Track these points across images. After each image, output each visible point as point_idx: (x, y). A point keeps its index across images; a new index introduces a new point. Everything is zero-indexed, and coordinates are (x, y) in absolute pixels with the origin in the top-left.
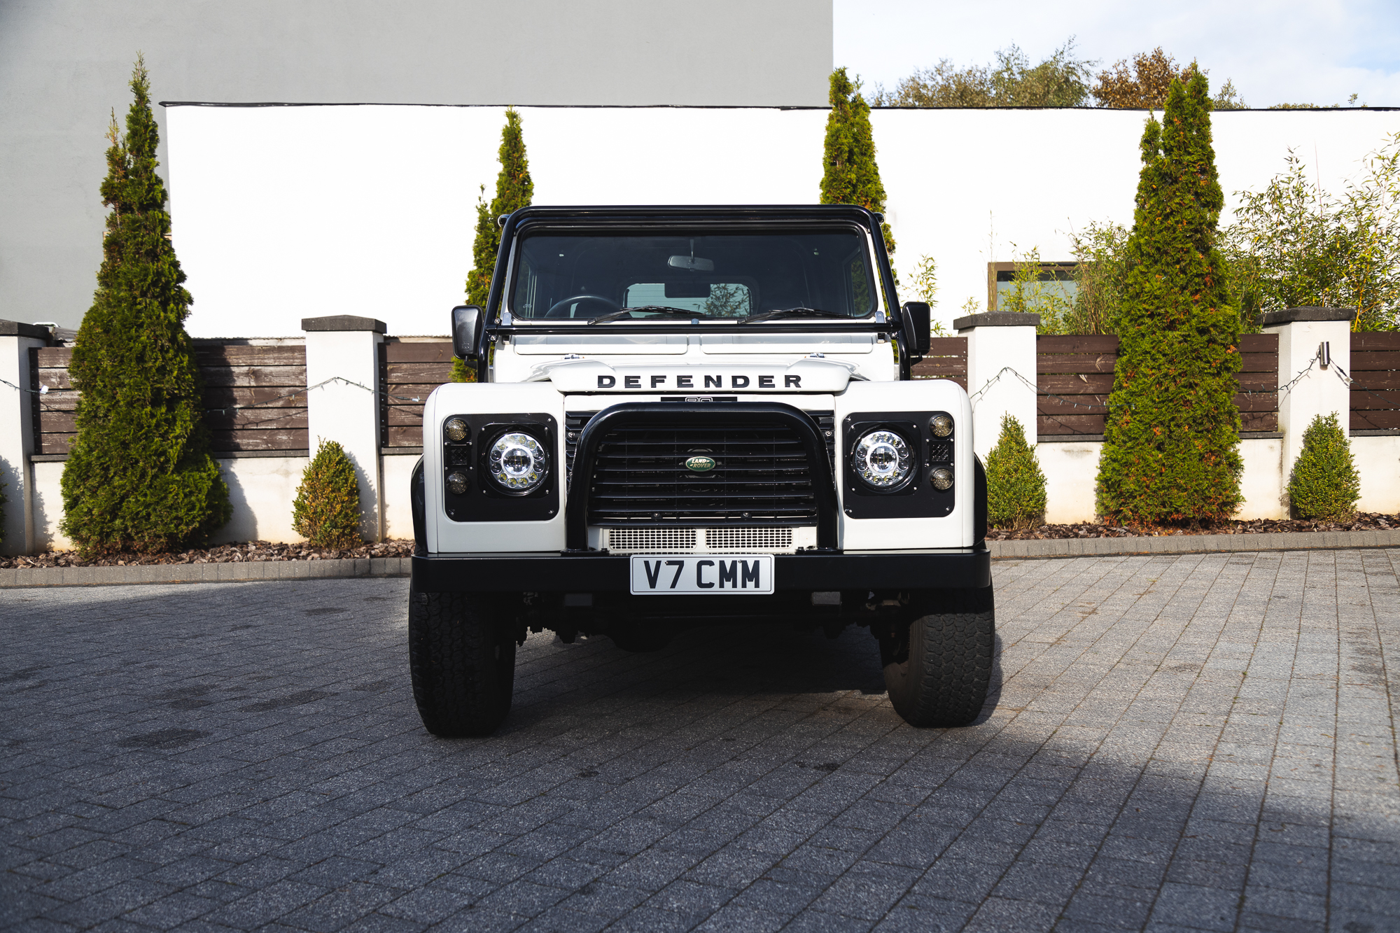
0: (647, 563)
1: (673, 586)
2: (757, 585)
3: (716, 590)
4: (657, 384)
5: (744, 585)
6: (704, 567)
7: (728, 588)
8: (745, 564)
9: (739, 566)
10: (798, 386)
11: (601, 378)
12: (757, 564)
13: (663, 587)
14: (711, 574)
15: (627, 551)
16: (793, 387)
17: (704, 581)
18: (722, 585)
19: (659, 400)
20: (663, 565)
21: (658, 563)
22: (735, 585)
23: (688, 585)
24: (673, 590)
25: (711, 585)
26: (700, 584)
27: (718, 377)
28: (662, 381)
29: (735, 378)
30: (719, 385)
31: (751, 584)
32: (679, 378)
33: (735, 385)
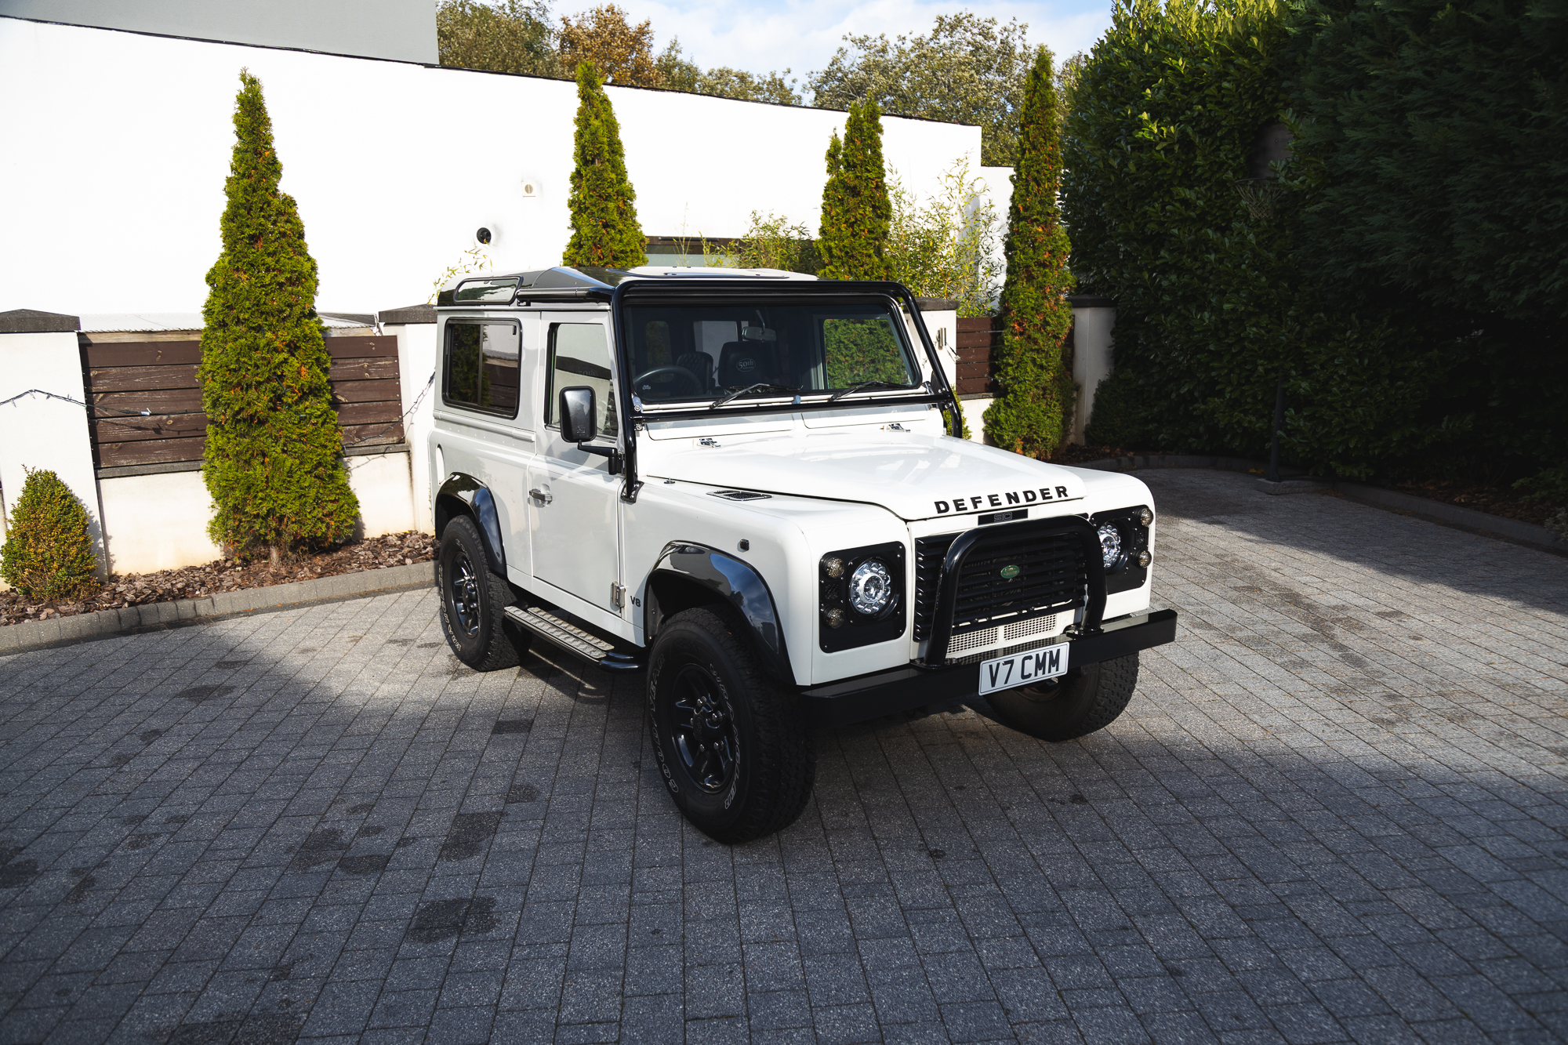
0: (991, 666)
1: (1006, 682)
2: (1057, 670)
3: (1033, 679)
4: (978, 505)
5: (1049, 672)
6: (1027, 662)
7: (1041, 676)
8: (1051, 652)
9: (1048, 656)
10: (1066, 495)
11: (937, 504)
12: (1059, 652)
13: (1000, 685)
14: (1030, 666)
16: (1063, 497)
17: (1025, 673)
18: (1036, 675)
19: (980, 519)
20: (1001, 665)
21: (998, 664)
22: (1044, 673)
23: (1016, 680)
24: (1006, 685)
25: (1029, 675)
26: (1022, 676)
27: (1015, 493)
28: (980, 502)
29: (1025, 493)
30: (1017, 501)
31: (1053, 669)
32: (990, 497)
33: (1028, 500)
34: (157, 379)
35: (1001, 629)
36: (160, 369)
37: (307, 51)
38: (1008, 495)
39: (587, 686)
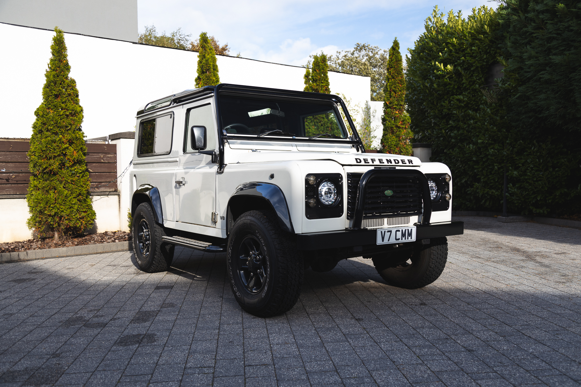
0: (381, 232)
1: (389, 241)
2: (411, 238)
3: (400, 241)
4: (374, 162)
5: (408, 239)
6: (397, 232)
7: (404, 240)
8: (408, 230)
10: (412, 163)
11: (356, 159)
12: (411, 230)
13: (386, 242)
14: (399, 235)
15: (376, 227)
16: (411, 164)
17: (397, 238)
18: (402, 239)
19: (373, 168)
20: (386, 232)
21: (385, 231)
22: (405, 239)
23: (393, 241)
24: (388, 242)
25: (399, 239)
26: (396, 239)
27: (390, 160)
28: (375, 161)
29: (395, 160)
30: (391, 163)
31: (410, 238)
32: (379, 160)
33: (396, 163)
34: (9, 157)
35: (386, 220)
36: (11, 153)
37: (83, 35)
38: (387, 160)
39: (198, 276)
